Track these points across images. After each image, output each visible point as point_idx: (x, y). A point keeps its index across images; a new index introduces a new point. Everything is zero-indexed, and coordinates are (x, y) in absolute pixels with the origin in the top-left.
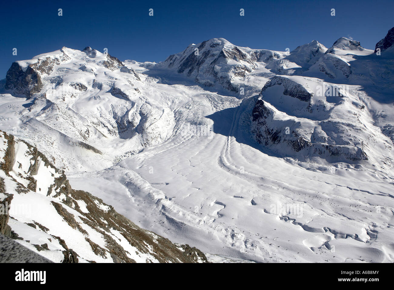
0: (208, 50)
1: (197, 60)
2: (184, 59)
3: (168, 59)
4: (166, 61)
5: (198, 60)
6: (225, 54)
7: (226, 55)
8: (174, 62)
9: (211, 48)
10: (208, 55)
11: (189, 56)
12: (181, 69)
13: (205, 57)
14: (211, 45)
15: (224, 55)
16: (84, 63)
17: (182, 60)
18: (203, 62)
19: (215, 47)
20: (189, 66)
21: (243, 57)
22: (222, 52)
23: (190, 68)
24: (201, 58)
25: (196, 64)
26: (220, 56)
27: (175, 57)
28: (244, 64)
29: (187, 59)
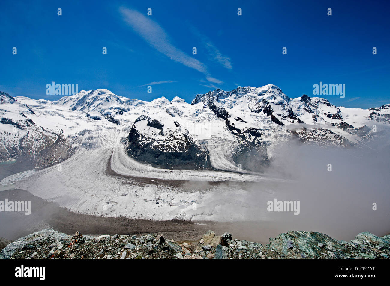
0: (96, 96)
1: (88, 102)
2: (76, 100)
3: (62, 99)
4: (61, 101)
7: (110, 101)
8: (68, 102)
10: (96, 99)
11: (81, 99)
12: (75, 107)
13: (94, 101)
14: (98, 93)
17: (75, 101)
18: (92, 104)
20: (81, 106)
21: (122, 102)
22: (107, 98)
23: (82, 107)
24: (91, 101)
25: (87, 104)
26: (105, 101)
27: (69, 98)
28: (122, 106)
29: (79, 101)
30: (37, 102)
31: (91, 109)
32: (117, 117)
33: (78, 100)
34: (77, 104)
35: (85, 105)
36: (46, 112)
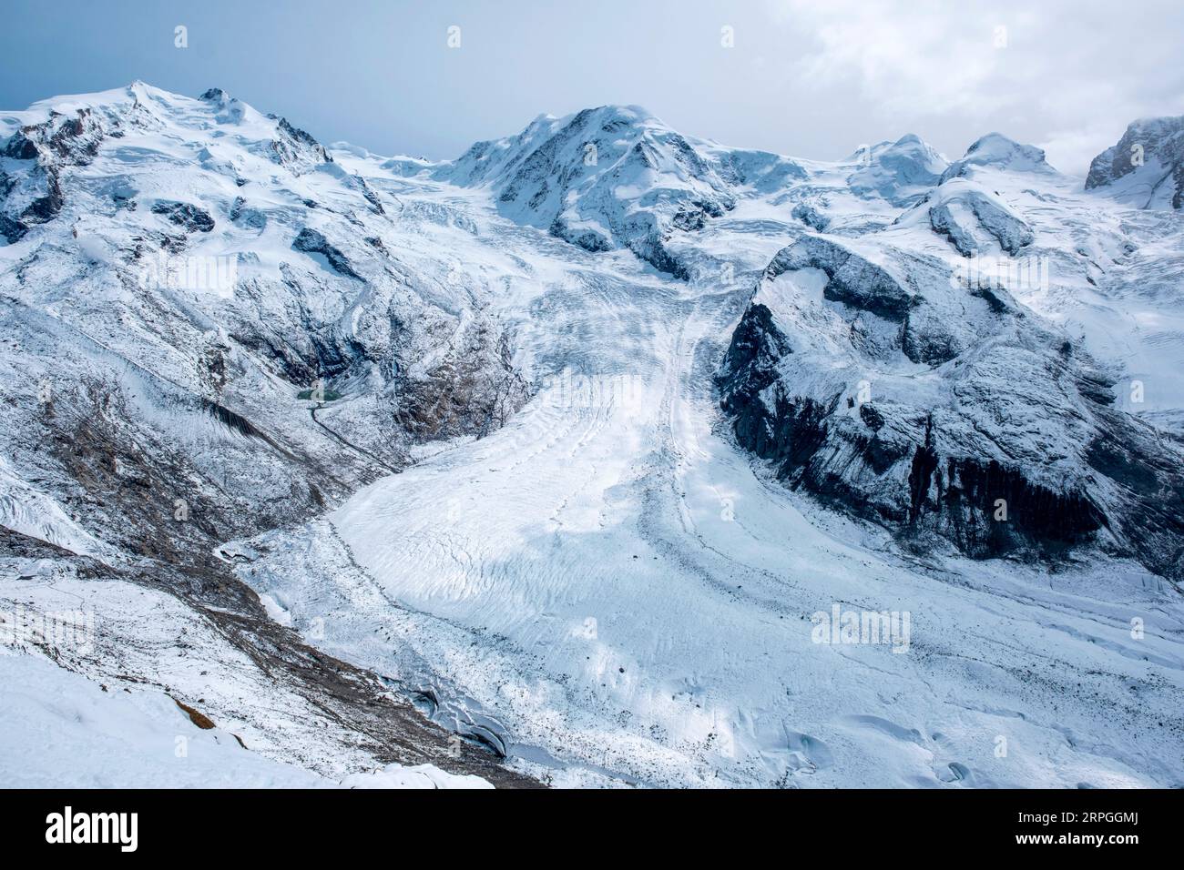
0: (594, 138)
1: (560, 166)
2: (518, 158)
3: (469, 155)
4: (463, 161)
5: (562, 167)
6: (648, 154)
7: (651, 160)
8: (487, 164)
9: (606, 135)
11: (536, 151)
12: (511, 189)
14: (606, 123)
15: (644, 159)
16: (203, 138)
17: (513, 162)
19: (615, 131)
20: (535, 182)
21: (699, 168)
22: (638, 148)
23: (538, 188)
24: (573, 161)
25: (556, 177)
26: (630, 160)
27: (490, 149)
28: (700, 189)
29: (529, 159)
30: (388, 166)
31: (572, 197)
32: (677, 241)
33: (522, 160)
34: (520, 174)
35: (552, 181)
36: (420, 206)
